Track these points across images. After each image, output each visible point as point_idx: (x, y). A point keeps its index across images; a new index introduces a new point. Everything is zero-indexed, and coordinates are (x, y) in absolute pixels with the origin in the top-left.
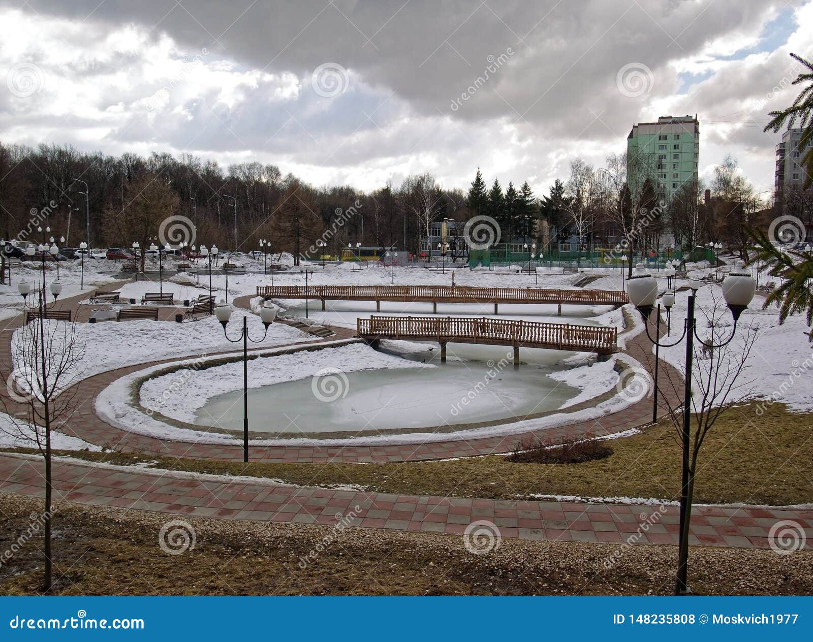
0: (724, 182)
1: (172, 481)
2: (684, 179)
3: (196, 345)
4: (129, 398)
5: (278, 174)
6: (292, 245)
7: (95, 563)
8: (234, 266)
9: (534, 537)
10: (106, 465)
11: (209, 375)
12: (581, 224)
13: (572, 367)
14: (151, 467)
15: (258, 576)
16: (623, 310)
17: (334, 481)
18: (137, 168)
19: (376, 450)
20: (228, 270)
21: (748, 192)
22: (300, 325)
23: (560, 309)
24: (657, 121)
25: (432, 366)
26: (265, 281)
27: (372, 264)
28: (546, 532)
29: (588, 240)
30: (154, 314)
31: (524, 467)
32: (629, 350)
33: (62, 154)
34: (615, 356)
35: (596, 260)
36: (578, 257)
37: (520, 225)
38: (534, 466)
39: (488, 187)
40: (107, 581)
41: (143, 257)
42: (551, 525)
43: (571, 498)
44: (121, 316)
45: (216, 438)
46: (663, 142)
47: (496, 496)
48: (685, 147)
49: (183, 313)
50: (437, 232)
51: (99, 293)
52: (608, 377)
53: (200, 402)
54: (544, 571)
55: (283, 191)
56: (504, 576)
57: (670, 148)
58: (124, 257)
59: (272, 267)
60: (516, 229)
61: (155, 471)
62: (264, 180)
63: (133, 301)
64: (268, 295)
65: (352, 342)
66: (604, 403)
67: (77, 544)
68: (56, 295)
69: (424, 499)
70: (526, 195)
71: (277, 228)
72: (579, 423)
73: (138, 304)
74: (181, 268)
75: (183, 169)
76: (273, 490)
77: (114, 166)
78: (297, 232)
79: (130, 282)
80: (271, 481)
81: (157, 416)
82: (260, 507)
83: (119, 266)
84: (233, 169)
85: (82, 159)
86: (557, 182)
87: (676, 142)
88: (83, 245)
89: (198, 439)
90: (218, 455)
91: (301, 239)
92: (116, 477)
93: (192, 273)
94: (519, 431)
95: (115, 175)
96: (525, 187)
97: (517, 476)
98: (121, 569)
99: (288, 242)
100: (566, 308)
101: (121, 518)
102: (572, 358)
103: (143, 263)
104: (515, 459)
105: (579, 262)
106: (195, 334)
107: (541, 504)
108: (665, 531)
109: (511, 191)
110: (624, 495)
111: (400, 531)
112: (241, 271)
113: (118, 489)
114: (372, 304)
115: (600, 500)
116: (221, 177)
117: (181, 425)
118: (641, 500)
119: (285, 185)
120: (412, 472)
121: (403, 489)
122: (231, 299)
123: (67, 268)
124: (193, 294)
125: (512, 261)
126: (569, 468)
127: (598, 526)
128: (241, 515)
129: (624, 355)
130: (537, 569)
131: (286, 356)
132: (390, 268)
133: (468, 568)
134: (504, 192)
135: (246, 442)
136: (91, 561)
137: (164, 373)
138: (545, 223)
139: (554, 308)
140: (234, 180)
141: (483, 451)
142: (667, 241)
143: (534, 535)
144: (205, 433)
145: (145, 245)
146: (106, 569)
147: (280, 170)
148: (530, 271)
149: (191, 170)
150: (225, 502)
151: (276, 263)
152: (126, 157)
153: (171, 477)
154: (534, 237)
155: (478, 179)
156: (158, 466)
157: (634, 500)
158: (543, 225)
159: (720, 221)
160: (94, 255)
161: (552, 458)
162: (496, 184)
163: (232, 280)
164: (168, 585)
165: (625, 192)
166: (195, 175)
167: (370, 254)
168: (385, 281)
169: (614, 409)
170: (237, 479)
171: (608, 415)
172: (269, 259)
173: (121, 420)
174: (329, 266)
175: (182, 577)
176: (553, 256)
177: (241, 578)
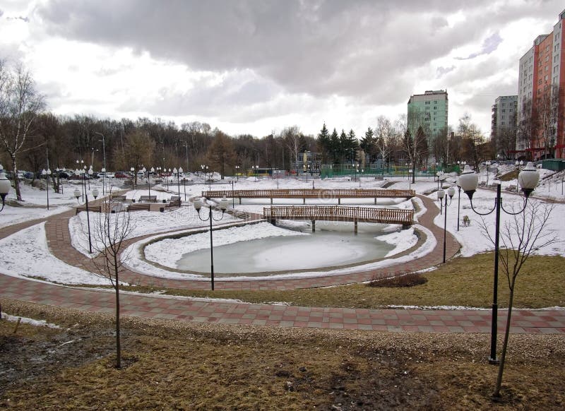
0: (464, 127)
1: (178, 302)
2: (440, 126)
3: (172, 225)
4: (139, 255)
5: (209, 128)
6: (220, 167)
7: (143, 351)
8: (187, 181)
9: (397, 330)
10: (136, 293)
11: (182, 242)
12: (384, 152)
13: (388, 233)
14: (163, 294)
15: (240, 356)
16: (412, 201)
17: (270, 301)
18: (129, 126)
19: (287, 282)
20: (184, 182)
21: (479, 133)
22: (230, 212)
23: (376, 201)
24: (424, 93)
25: (308, 234)
26: (206, 188)
27: (265, 177)
28: (404, 327)
29: (387, 161)
30: (148, 208)
31: (380, 290)
32: (420, 223)
33: (87, 119)
34: (413, 226)
35: (393, 173)
36: (382, 171)
37: (350, 154)
38: (385, 289)
39: (330, 133)
40: (152, 361)
41: (136, 176)
42: (405, 323)
43: (412, 307)
44: (129, 209)
45: (193, 277)
46: (428, 105)
47: (368, 307)
48: (440, 108)
49: (164, 207)
50: (301, 159)
51: (114, 197)
52: (411, 238)
53: (179, 257)
54: (408, 350)
55: (213, 138)
56: (385, 354)
57: (432, 109)
58: (125, 177)
59: (209, 180)
60: (346, 156)
61: (165, 296)
62: (201, 131)
63: (134, 201)
64: (209, 196)
65: (261, 222)
66: (413, 253)
67: (130, 339)
68: (95, 197)
69: (327, 309)
70: (352, 137)
71: (211, 158)
72: (400, 264)
73: (137, 203)
74: (157, 182)
75: (155, 126)
76: (237, 306)
77: (116, 126)
78: (222, 160)
79: (129, 190)
80: (235, 301)
81: (157, 265)
82: (232, 316)
83: (122, 181)
84: (184, 126)
85: (99, 122)
86: (369, 129)
87: (435, 105)
88: (104, 170)
89: (182, 278)
90: (196, 287)
91: (225, 164)
92: (143, 300)
93: (164, 185)
94: (367, 270)
95: (117, 131)
96: (352, 132)
97: (378, 295)
98: (159, 353)
99: (217, 166)
100: (379, 200)
101: (152, 323)
102: (387, 228)
103: (136, 180)
104: (371, 285)
105: (383, 174)
106: (172, 218)
107: (397, 311)
108: (472, 325)
109: (343, 135)
110: (443, 305)
111: (317, 328)
112: (192, 183)
113: (146, 307)
114: (268, 200)
115: (430, 307)
116: (177, 131)
117: (171, 270)
118: (453, 307)
119: (213, 135)
120: (314, 294)
121: (312, 305)
122: (188, 199)
123: (93, 183)
124: (167, 197)
125: (345, 174)
126: (405, 290)
127: (433, 323)
128: (221, 321)
129: (419, 226)
130: (403, 349)
131: (224, 230)
132: (276, 180)
133: (362, 349)
134: (339, 135)
135: (213, 279)
136: (140, 350)
137: (156, 241)
138: (363, 152)
139: (372, 200)
140: (184, 132)
141: (349, 281)
142: (432, 161)
143: (397, 329)
144: (186, 274)
145: (137, 169)
146: (150, 354)
147: (211, 126)
148: (355, 180)
149: (160, 126)
150: (211, 313)
151: (211, 178)
152: (123, 120)
153: (176, 300)
154: (356, 160)
155: (324, 128)
156: (166, 293)
157: (450, 307)
158: (362, 154)
159: (462, 149)
160: (109, 176)
161: (394, 284)
162: (335, 130)
163: (188, 188)
164: (189, 363)
165: (408, 133)
166: (162, 129)
167: (263, 172)
168: (274, 187)
169: (420, 255)
170: (214, 300)
171: (417, 259)
172: (206, 176)
173: (137, 268)
174: (240, 179)
175: (196, 358)
176: (368, 171)
177: (230, 358)
